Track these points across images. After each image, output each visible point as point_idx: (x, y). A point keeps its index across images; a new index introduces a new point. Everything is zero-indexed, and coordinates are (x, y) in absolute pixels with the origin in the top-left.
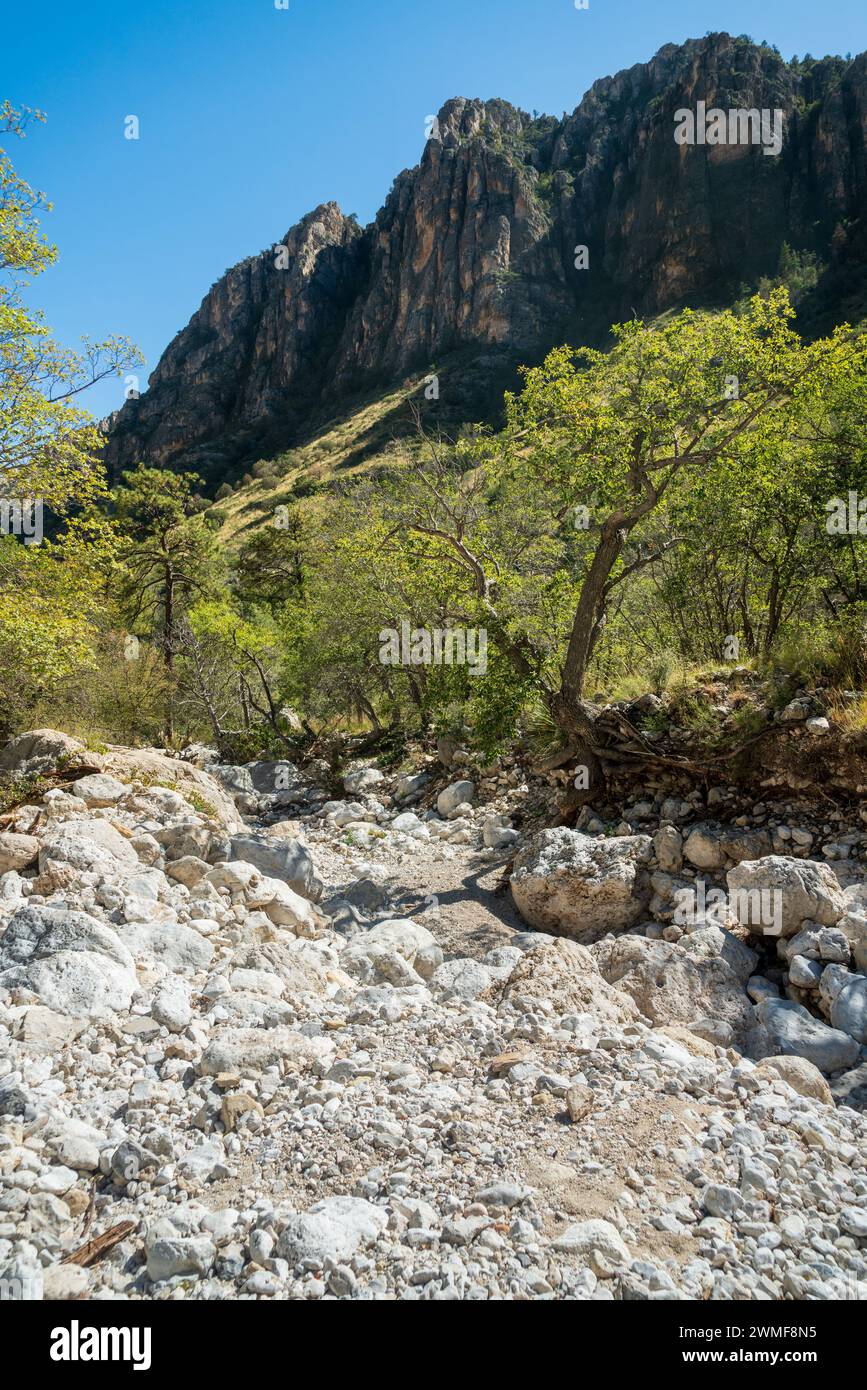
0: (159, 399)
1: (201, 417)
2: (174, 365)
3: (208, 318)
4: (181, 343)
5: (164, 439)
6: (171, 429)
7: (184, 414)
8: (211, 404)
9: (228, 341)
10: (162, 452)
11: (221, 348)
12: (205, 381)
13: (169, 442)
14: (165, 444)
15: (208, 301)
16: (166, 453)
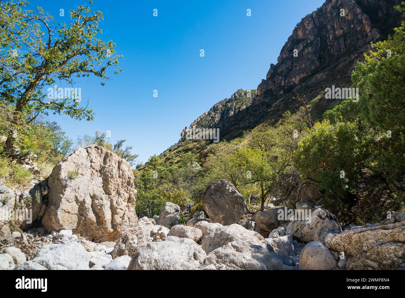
0: (285, 64)
1: (313, 62)
2: (288, 52)
3: (297, 36)
4: (288, 45)
5: (296, 73)
6: (299, 69)
7: (305, 63)
8: (315, 58)
9: (312, 39)
10: (296, 79)
11: (309, 41)
12: (310, 50)
13: (299, 74)
14: (297, 75)
15: (296, 30)
16: (298, 79)
